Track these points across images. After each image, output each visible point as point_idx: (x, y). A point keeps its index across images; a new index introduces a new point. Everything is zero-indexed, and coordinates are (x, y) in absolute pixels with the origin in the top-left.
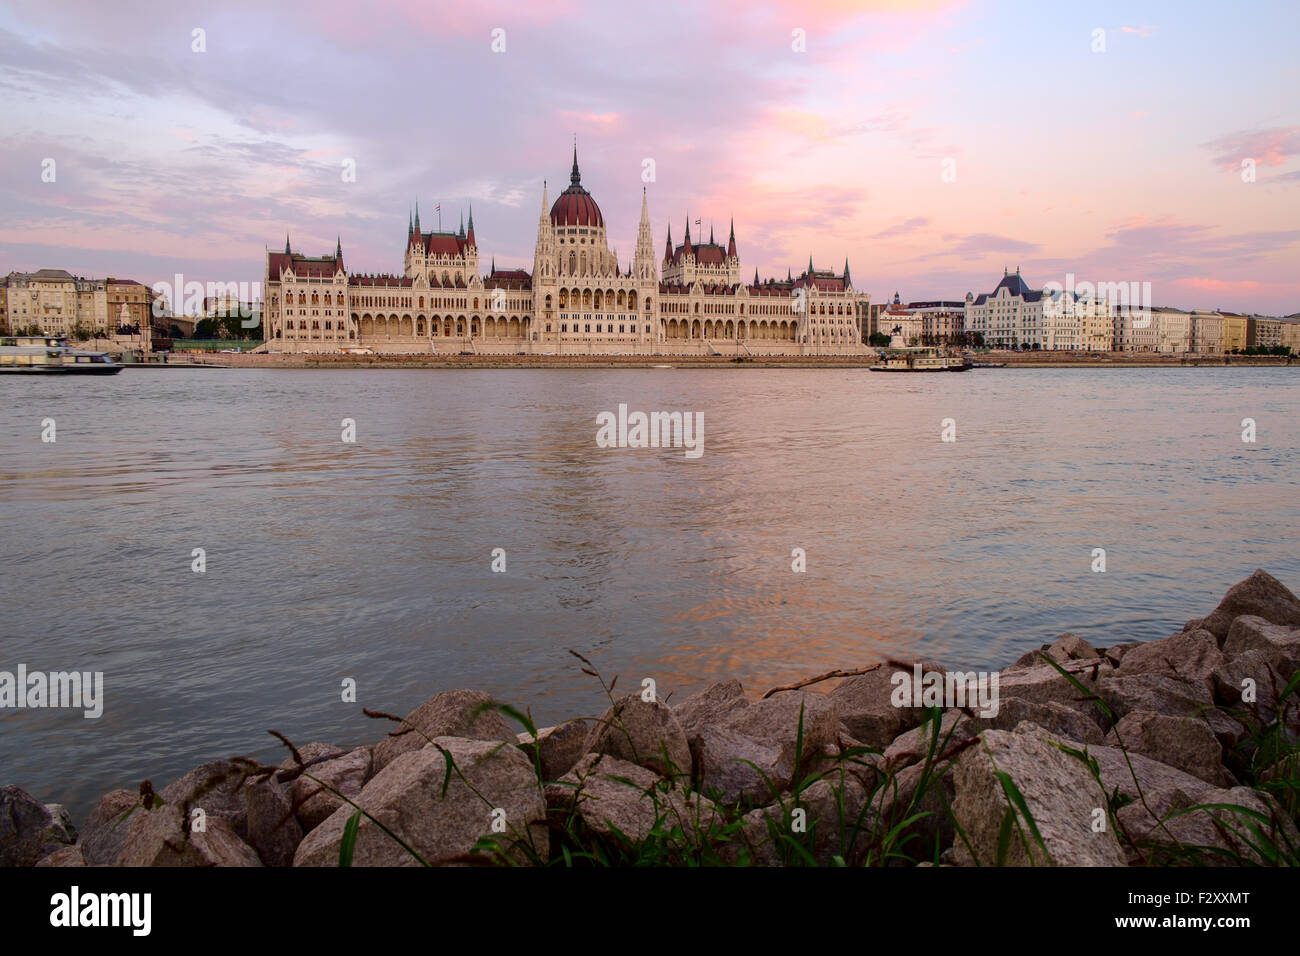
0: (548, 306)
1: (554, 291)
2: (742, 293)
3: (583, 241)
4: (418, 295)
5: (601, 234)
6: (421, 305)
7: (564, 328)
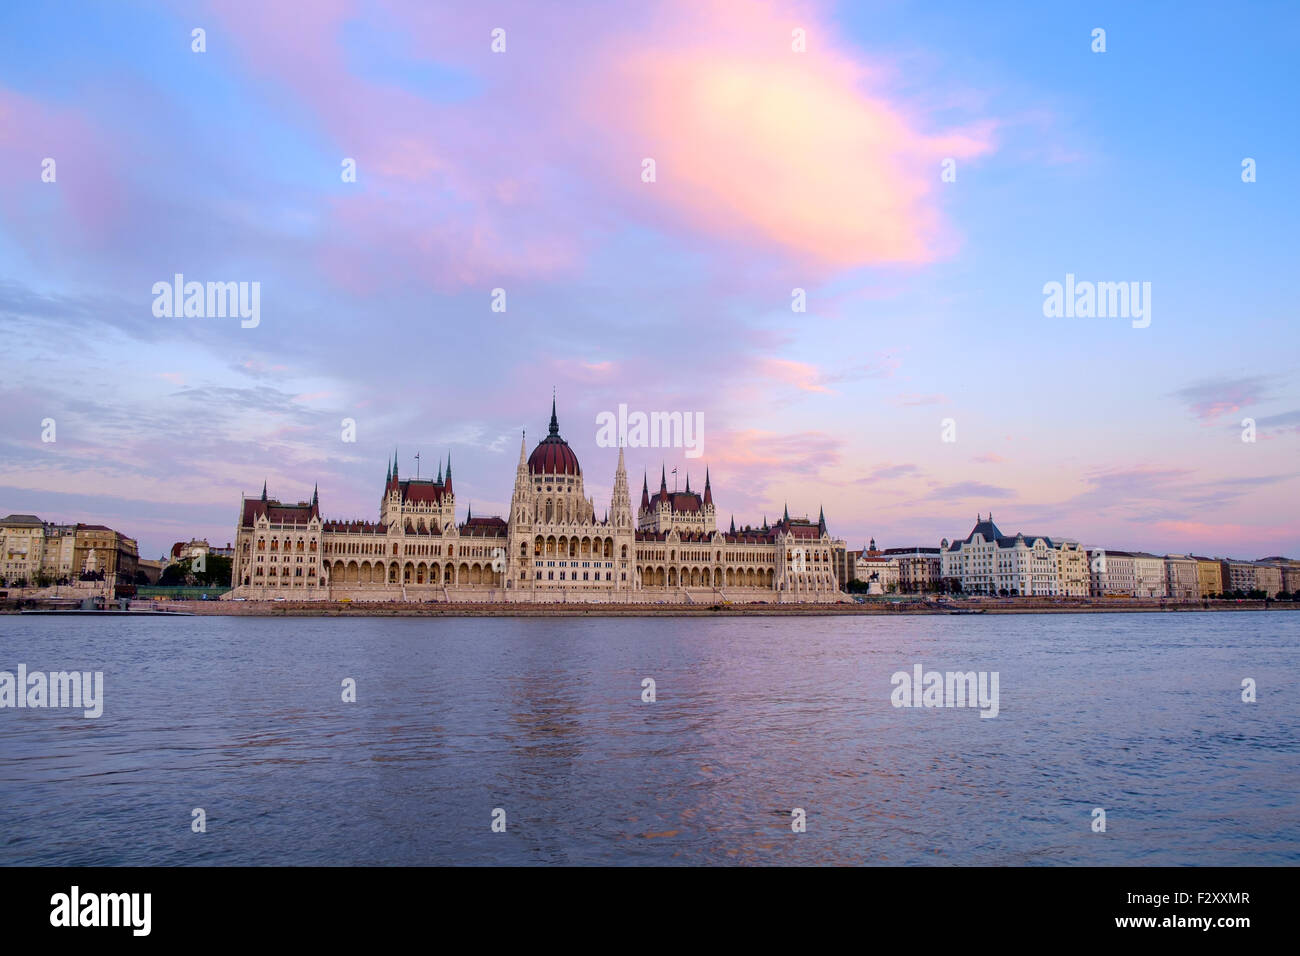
0: (524, 553)
1: (530, 538)
2: (718, 541)
3: (560, 489)
4: (392, 541)
5: (578, 482)
6: (395, 552)
7: (539, 576)
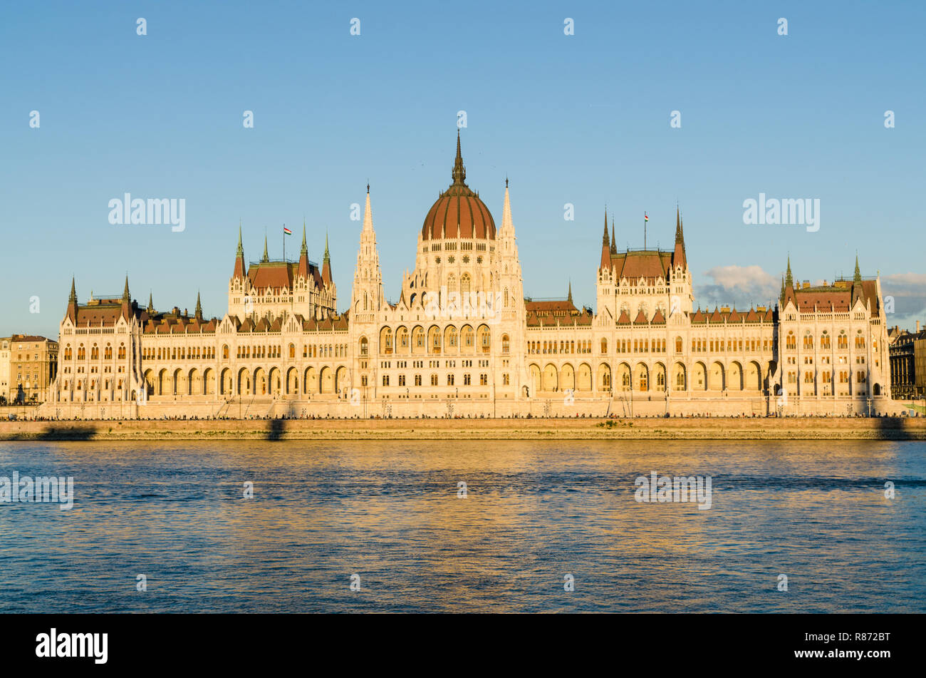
0: (364, 350)
1: (372, 332)
3: (466, 260)
4: (222, 342)
7: (386, 381)
